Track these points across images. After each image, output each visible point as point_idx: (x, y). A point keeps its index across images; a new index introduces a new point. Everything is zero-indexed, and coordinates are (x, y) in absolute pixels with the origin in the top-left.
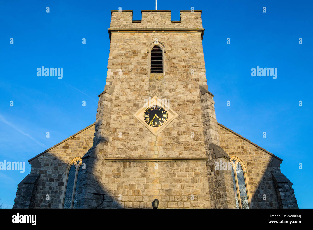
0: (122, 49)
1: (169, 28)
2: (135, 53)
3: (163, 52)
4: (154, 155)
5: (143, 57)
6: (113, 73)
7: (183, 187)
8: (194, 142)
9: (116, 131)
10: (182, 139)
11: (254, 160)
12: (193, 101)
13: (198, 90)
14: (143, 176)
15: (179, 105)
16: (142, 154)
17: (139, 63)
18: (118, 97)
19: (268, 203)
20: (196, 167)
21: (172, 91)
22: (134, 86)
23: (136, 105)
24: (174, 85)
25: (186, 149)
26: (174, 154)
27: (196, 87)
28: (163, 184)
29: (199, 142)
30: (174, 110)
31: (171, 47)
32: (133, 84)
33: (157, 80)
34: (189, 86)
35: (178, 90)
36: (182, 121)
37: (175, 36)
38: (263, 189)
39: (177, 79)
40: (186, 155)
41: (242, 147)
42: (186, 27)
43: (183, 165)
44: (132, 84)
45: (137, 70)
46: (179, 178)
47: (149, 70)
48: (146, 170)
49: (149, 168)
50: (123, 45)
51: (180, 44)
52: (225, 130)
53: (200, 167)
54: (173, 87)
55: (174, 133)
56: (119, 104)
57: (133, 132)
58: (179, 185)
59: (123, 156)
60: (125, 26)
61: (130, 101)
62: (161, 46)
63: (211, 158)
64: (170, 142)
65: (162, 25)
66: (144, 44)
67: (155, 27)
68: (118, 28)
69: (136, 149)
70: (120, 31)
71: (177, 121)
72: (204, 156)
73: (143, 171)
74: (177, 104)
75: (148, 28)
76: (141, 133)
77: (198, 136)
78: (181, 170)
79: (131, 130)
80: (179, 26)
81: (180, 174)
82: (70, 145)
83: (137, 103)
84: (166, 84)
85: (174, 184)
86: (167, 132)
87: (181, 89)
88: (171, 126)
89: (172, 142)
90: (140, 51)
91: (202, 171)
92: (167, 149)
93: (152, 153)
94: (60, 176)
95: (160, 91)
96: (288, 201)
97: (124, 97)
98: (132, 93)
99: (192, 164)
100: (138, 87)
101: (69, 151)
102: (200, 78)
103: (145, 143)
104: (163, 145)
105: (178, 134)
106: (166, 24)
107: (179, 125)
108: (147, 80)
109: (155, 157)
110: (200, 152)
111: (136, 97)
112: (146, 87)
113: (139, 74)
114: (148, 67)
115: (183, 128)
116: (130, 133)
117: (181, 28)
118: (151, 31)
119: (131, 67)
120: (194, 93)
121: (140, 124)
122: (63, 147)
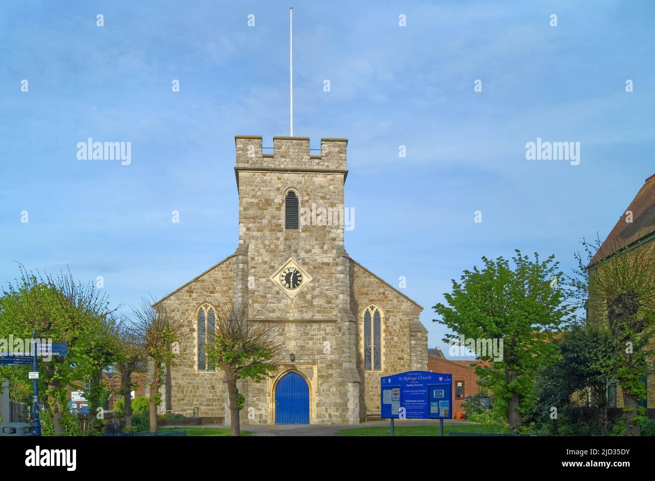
0: (254, 196)
1: (308, 167)
2: (268, 202)
3: (299, 202)
4: (290, 317)
5: (277, 208)
6: (245, 229)
7: (314, 344)
8: (326, 305)
9: (254, 294)
10: (315, 302)
11: (394, 308)
12: (328, 264)
13: (334, 251)
14: (281, 335)
15: (315, 268)
16: (279, 315)
17: (273, 217)
18: (254, 258)
19: (400, 349)
20: (326, 328)
21: (308, 251)
22: (269, 245)
23: (272, 267)
24: (310, 245)
25: (319, 312)
26: (307, 316)
27: (333, 248)
28: (298, 341)
29: (331, 305)
30: (309, 273)
31: (308, 194)
32: (268, 244)
33: (293, 239)
34: (325, 247)
35: (313, 251)
36: (317, 284)
37: (313, 178)
38: (397, 336)
39: (314, 238)
40: (318, 317)
41: (384, 294)
42: (327, 166)
43: (315, 326)
44: (267, 242)
45: (272, 226)
46: (312, 337)
47: (284, 226)
48: (283, 330)
49: (286, 328)
50: (254, 190)
51: (318, 191)
52: (367, 273)
53: (330, 328)
54: (308, 247)
55: (309, 297)
56: (255, 266)
57: (270, 295)
58: (311, 342)
59: (262, 317)
60: (254, 163)
61: (265, 263)
62: (297, 194)
63: (339, 321)
64: (304, 305)
65: (298, 163)
66: (278, 189)
67: (290, 166)
68: (246, 165)
69: (274, 311)
70: (248, 170)
71: (312, 285)
72: (334, 318)
73: (281, 330)
74: (312, 267)
75: (282, 166)
76: (278, 296)
77: (331, 300)
78: (314, 330)
79: (269, 293)
80: (318, 164)
81: (313, 333)
82: (195, 289)
83: (273, 264)
84: (302, 244)
85: (307, 341)
86: (302, 295)
87: (316, 250)
88: (306, 289)
89: (306, 305)
90: (274, 199)
91: (331, 331)
92: (302, 311)
93: (288, 315)
94: (190, 322)
95: (296, 251)
96: (418, 349)
97: (260, 258)
98: (266, 254)
99: (323, 325)
100: (272, 246)
101: (194, 295)
102: (338, 237)
103: (281, 305)
104: (298, 308)
105: (313, 298)
106: (303, 160)
107: (313, 288)
108: (282, 239)
109: (291, 319)
110: (330, 315)
111: (271, 258)
112: (281, 247)
113: (274, 230)
114: (283, 221)
115: (316, 292)
116: (267, 296)
117: (320, 168)
118: (286, 171)
119: (265, 222)
120: (329, 255)
121: (276, 287)
122: (187, 291)
